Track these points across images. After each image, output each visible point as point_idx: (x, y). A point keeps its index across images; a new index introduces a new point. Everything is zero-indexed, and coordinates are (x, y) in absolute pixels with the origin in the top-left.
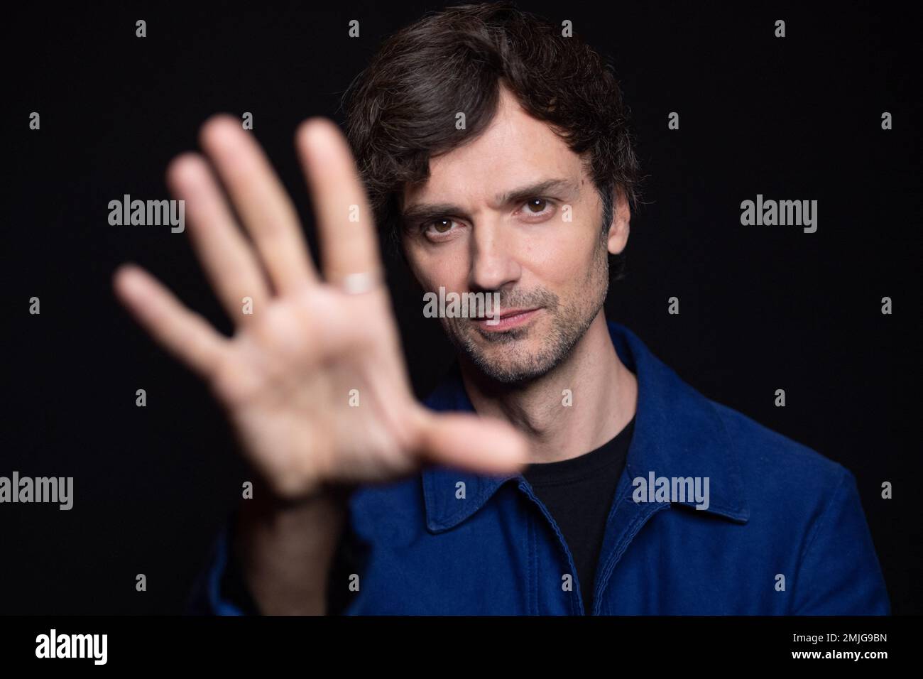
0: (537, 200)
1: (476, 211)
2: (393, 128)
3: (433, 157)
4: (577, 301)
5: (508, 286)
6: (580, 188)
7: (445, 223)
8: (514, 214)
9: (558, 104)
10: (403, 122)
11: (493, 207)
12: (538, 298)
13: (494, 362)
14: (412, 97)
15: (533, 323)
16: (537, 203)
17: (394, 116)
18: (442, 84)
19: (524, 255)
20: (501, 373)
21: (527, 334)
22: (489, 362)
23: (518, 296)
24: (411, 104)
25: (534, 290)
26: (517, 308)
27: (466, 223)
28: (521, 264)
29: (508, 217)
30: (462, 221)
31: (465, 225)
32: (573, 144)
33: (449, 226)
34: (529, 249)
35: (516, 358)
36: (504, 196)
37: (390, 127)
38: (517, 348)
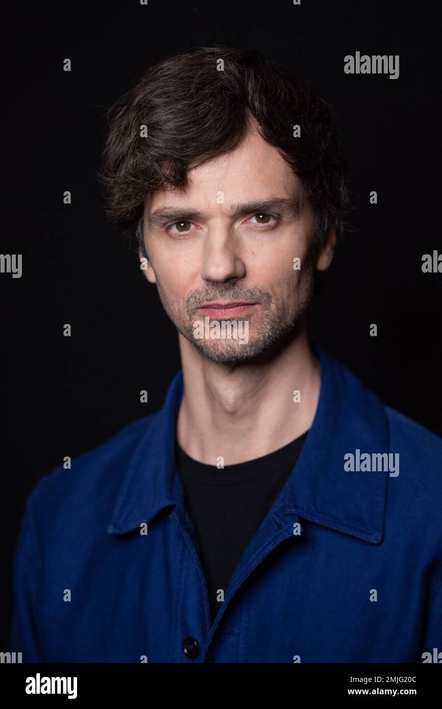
1: (214, 216)
4: (286, 302)
5: (232, 281)
6: (299, 208)
8: (243, 223)
11: (228, 216)
12: (256, 294)
15: (250, 316)
16: (261, 217)
19: (248, 259)
23: (239, 290)
27: (203, 226)
28: (244, 264)
29: (238, 225)
30: (199, 224)
31: (201, 228)
34: (253, 253)
36: (237, 206)
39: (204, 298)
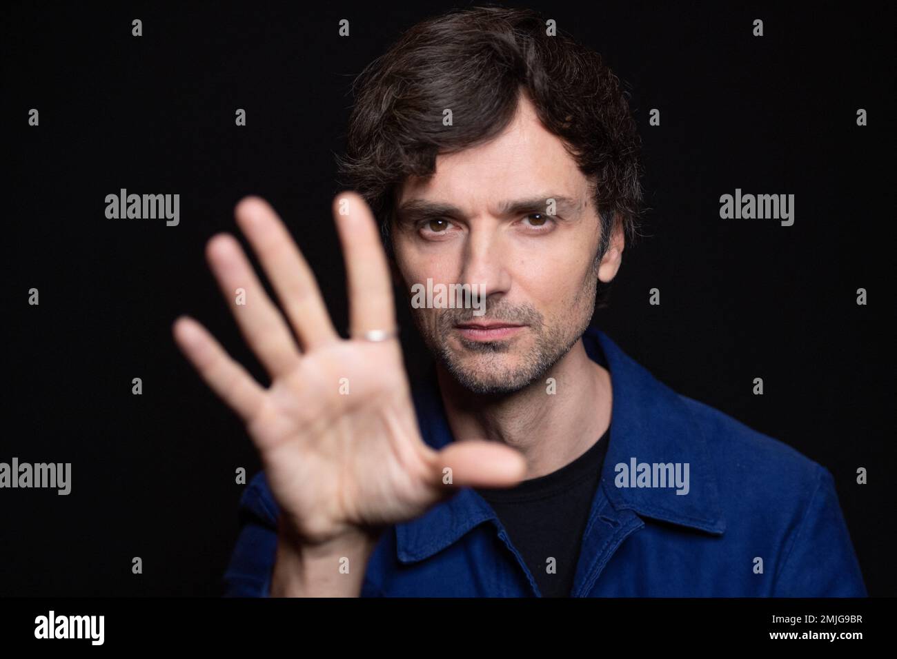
0: (538, 215)
1: (476, 215)
2: (406, 119)
3: (440, 154)
4: (561, 324)
5: (496, 297)
6: (582, 209)
7: (440, 222)
8: (513, 224)
9: (574, 122)
10: (416, 113)
11: (495, 215)
12: (524, 314)
13: (469, 372)
14: (430, 90)
15: (516, 339)
16: (538, 217)
17: (409, 107)
18: (461, 83)
19: (516, 267)
20: (475, 383)
21: (508, 349)
22: (465, 371)
23: (504, 309)
24: (428, 97)
25: (521, 305)
26: (501, 321)
27: (463, 226)
28: (511, 276)
29: (506, 227)
30: (458, 224)
31: (461, 228)
32: (583, 164)
33: (443, 227)
34: (523, 262)
35: (492, 370)
36: (507, 204)
37: (403, 117)
38: (495, 361)
39: (461, 316)
